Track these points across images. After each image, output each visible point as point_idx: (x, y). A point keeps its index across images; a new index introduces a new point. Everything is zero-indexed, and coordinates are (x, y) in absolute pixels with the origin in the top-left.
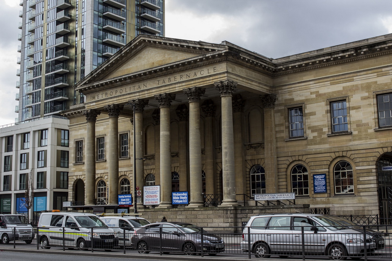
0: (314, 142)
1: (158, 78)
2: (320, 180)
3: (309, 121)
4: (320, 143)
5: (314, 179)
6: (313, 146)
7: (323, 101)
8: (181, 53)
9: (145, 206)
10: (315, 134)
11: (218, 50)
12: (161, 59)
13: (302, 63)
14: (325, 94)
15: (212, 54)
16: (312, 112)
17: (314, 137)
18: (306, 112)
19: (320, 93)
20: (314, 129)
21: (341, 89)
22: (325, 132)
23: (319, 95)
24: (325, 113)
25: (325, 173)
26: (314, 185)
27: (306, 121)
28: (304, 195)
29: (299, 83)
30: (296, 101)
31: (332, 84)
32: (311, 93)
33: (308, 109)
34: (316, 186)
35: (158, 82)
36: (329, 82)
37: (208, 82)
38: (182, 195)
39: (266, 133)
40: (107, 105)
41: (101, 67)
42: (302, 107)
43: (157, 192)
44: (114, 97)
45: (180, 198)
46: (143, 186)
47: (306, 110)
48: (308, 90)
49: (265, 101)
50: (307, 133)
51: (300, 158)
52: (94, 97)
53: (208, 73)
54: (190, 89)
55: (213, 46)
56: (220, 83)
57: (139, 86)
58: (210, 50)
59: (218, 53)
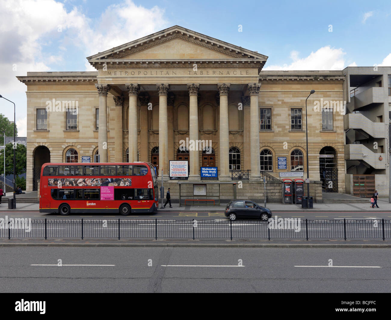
0: (278, 134)
1: (189, 69)
2: (283, 161)
3: (276, 119)
4: (283, 136)
5: (278, 160)
6: (278, 137)
7: (287, 107)
8: (214, 52)
9: (171, 177)
10: (280, 129)
11: (257, 58)
12: (193, 53)
13: (277, 78)
14: (288, 103)
15: (251, 60)
16: (279, 114)
17: (279, 131)
18: (274, 113)
19: (284, 101)
20: (279, 126)
21: (300, 101)
22: (287, 129)
23: (284, 103)
24: (287, 116)
25: (286, 156)
26: (278, 164)
27: (274, 119)
28: (269, 170)
29: (270, 92)
30: (267, 104)
31: (293, 97)
32: (278, 101)
33: (275, 111)
34: (280, 165)
35: (189, 72)
36: (291, 95)
37: (241, 81)
38: (211, 169)
39: (245, 125)
40: (129, 83)
41: (126, 46)
42: (271, 109)
43: (185, 166)
44: (138, 77)
45: (209, 172)
46: (170, 161)
47: (274, 111)
48: (277, 98)
49: (245, 101)
50: (274, 128)
51: (269, 145)
52: (109, 73)
53: (241, 74)
54: (225, 84)
55: (253, 54)
56: (254, 84)
57: (167, 72)
58: (249, 57)
59: (257, 60)
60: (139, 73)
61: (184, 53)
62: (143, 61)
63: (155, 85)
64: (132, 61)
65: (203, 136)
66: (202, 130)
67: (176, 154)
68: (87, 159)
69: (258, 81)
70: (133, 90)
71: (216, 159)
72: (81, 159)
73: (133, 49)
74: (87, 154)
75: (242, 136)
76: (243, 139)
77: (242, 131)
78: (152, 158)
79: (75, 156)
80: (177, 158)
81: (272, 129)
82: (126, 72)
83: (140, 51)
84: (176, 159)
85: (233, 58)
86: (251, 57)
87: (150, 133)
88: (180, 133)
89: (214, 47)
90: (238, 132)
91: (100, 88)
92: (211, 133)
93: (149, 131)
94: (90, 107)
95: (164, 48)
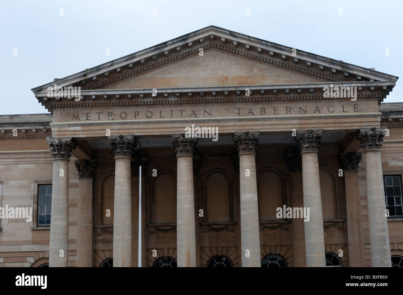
1: (238, 104)
8: (286, 72)
11: (375, 80)
12: (244, 75)
15: (364, 85)
35: (237, 111)
37: (344, 125)
39: (350, 208)
40: (115, 135)
41: (112, 65)
42: (401, 175)
44: (133, 123)
49: (347, 162)
51: (400, 247)
52: (76, 116)
53: (343, 111)
54: (312, 131)
55: (366, 73)
56: (372, 130)
57: (193, 111)
58: (360, 78)
59: (375, 84)
60: (136, 115)
61: (226, 76)
62: (146, 92)
63: (170, 136)
64: (123, 93)
69: (379, 123)
70: (123, 146)
73: (124, 71)
75: (344, 231)
76: (346, 237)
77: (342, 220)
82: (110, 114)
83: (138, 74)
86: (364, 79)
87: (151, 229)
88: (213, 229)
89: (287, 62)
90: (335, 224)
91: (57, 146)
92: (278, 227)
93: (148, 226)
94: (26, 182)
95: (186, 68)
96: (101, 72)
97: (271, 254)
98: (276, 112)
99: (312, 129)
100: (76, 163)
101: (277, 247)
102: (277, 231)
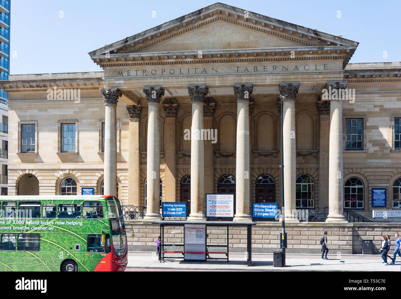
0: (374, 156)
1: (237, 63)
2: (380, 194)
3: (370, 134)
4: (381, 158)
5: (373, 193)
6: (374, 160)
7: (388, 116)
8: (274, 39)
10: (377, 148)
11: (341, 45)
14: (390, 109)
16: (375, 126)
17: (375, 151)
18: (368, 124)
19: (384, 107)
20: (375, 143)
22: (388, 147)
23: (383, 109)
24: (389, 128)
26: (373, 199)
27: (367, 134)
28: (357, 208)
30: (357, 112)
31: (399, 100)
32: (375, 106)
33: (370, 122)
34: (375, 200)
35: (236, 69)
36: (396, 98)
37: (315, 80)
38: (268, 207)
39: (322, 142)
40: (148, 86)
41: (144, 34)
42: (363, 119)
43: (229, 202)
44: (161, 78)
45: (265, 210)
46: (206, 194)
47: (367, 122)
48: (372, 103)
49: (323, 108)
50: (367, 145)
51: (358, 171)
52: (120, 73)
53: (316, 69)
54: (291, 84)
55: (335, 39)
56: (336, 84)
57: (204, 69)
58: (330, 44)
59: (341, 48)
60: (163, 71)
61: (229, 42)
62: (169, 54)
63: (186, 87)
64: (152, 55)
65: (257, 159)
66: (257, 150)
67: (217, 185)
68: (89, 192)
69: (342, 79)
71: (277, 192)
72: (81, 191)
73: (154, 39)
74: (89, 185)
75: (317, 159)
76: (318, 163)
77: (316, 151)
78: (181, 190)
79: (72, 187)
80: (218, 190)
81: (364, 148)
82: (145, 71)
83: (165, 41)
84: (216, 192)
85: (304, 46)
86: (332, 44)
87: (179, 155)
88: (223, 156)
89: (275, 31)
90: (311, 153)
91: (107, 95)
92: (270, 155)
93: (178, 153)
94: (94, 121)
95: (199, 36)
96: (137, 40)
97: (264, 174)
98: (265, 70)
99: (291, 83)
100: (127, 108)
101: (269, 169)
102: (269, 158)
